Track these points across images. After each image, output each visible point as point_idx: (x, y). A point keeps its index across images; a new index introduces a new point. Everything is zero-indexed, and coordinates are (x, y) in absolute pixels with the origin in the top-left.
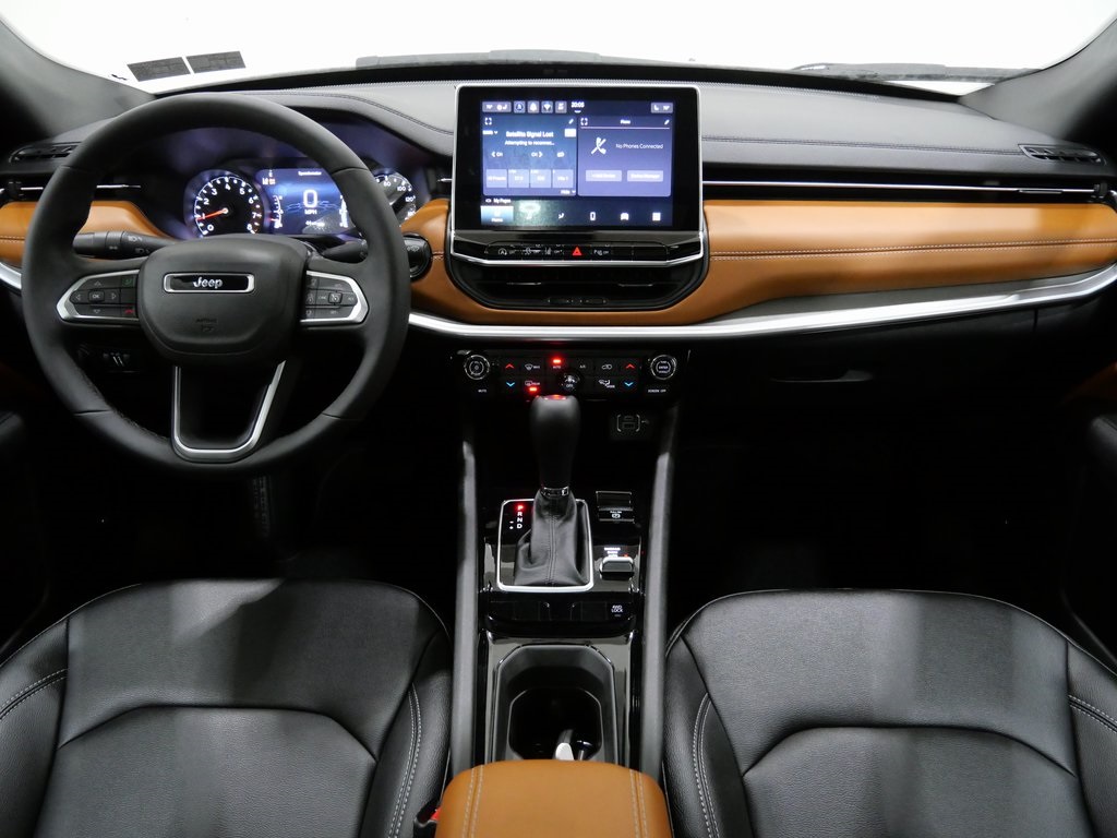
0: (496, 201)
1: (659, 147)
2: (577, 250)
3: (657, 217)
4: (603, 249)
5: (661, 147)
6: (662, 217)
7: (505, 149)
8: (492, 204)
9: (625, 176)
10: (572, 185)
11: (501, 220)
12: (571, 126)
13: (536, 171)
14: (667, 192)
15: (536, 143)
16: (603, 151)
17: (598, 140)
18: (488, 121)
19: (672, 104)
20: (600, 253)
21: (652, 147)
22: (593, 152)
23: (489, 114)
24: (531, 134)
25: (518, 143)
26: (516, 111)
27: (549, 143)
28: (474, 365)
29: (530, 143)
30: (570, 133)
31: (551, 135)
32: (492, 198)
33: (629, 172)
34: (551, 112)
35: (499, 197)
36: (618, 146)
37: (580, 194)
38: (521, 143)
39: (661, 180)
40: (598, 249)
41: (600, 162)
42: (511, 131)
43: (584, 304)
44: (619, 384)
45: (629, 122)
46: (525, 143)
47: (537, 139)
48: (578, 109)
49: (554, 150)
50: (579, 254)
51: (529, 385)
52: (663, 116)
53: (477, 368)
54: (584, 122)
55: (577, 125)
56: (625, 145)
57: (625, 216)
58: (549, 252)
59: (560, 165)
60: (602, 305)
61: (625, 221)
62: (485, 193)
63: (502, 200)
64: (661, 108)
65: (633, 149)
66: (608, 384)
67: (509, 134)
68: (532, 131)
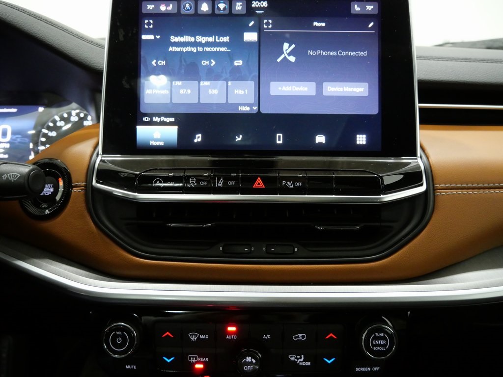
0: (156, 119)
1: (362, 54)
2: (259, 180)
3: (361, 139)
4: (295, 179)
5: (365, 54)
6: (368, 140)
7: (168, 56)
8: (151, 123)
9: (319, 88)
10: (252, 99)
11: (162, 143)
12: (251, 30)
13: (207, 83)
14: (373, 109)
15: (207, 49)
16: (292, 59)
17: (286, 45)
18: (149, 24)
19: (376, 4)
20: (290, 185)
21: (353, 54)
22: (279, 60)
23: (150, 15)
24: (200, 39)
25: (185, 49)
26: (183, 12)
27: (223, 49)
28: (115, 336)
29: (200, 49)
30: (251, 37)
31: (226, 39)
32: (151, 115)
33: (325, 84)
34: (227, 12)
35: (159, 115)
36: (311, 53)
37: (263, 111)
38: (189, 49)
39: (366, 94)
40: (288, 179)
41: (288, 72)
42: (176, 36)
43: (269, 254)
44: (316, 359)
45: (324, 24)
46: (194, 50)
47: (208, 44)
48: (260, 9)
49: (231, 57)
50: (262, 186)
51: (193, 360)
52: (368, 17)
53: (119, 340)
54: (268, 24)
55: (259, 29)
56: (319, 52)
57: (320, 139)
58: (220, 184)
59: (237, 75)
60: (292, 255)
61: (320, 143)
62: (143, 109)
63: (163, 118)
64: (364, 8)
65: (329, 56)
66: (301, 361)
67: (174, 39)
68: (203, 35)
